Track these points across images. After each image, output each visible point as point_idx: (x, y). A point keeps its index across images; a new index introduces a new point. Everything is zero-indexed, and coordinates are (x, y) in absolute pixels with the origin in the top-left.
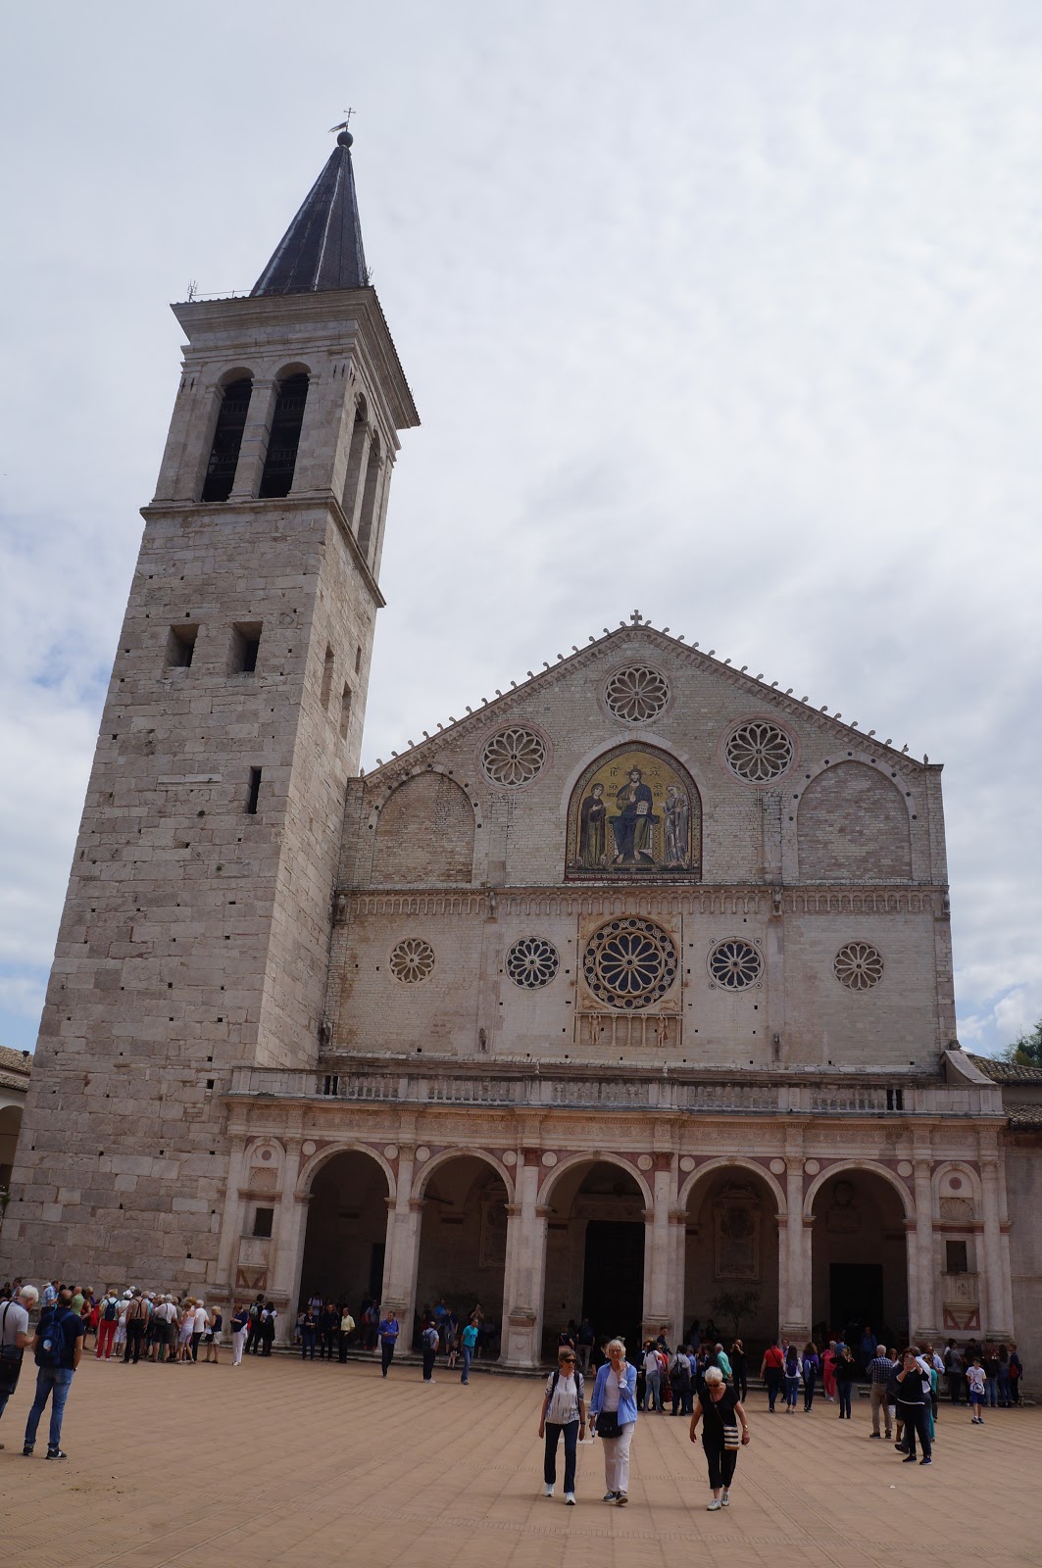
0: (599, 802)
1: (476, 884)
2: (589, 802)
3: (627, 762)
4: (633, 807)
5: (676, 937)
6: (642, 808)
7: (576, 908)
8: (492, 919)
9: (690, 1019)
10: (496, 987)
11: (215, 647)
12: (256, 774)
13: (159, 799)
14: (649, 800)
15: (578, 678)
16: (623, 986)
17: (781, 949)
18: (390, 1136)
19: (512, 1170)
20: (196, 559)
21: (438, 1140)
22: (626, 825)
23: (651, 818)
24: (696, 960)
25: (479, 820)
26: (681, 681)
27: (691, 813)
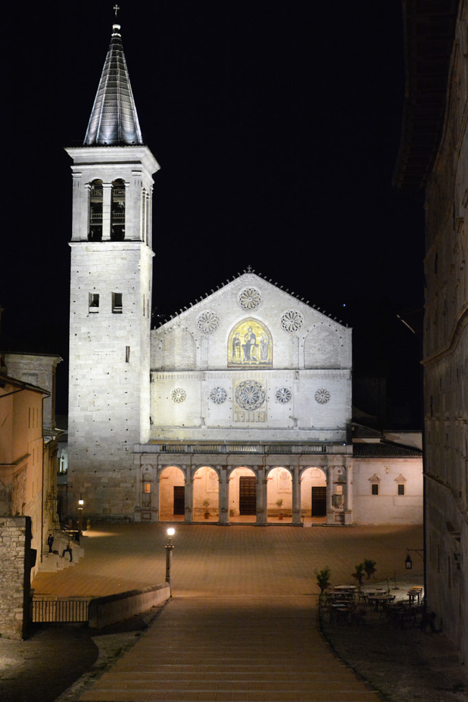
0: (238, 339)
1: (198, 368)
2: (235, 339)
4: (249, 341)
5: (265, 386)
6: (253, 342)
7: (232, 377)
8: (205, 379)
9: (270, 413)
10: (207, 404)
11: (106, 302)
12: (128, 348)
13: (96, 357)
14: (255, 339)
15: (229, 293)
16: (248, 403)
17: (298, 390)
18: (183, 462)
20: (94, 265)
22: (247, 347)
23: (256, 345)
25: (198, 346)
26: (265, 293)
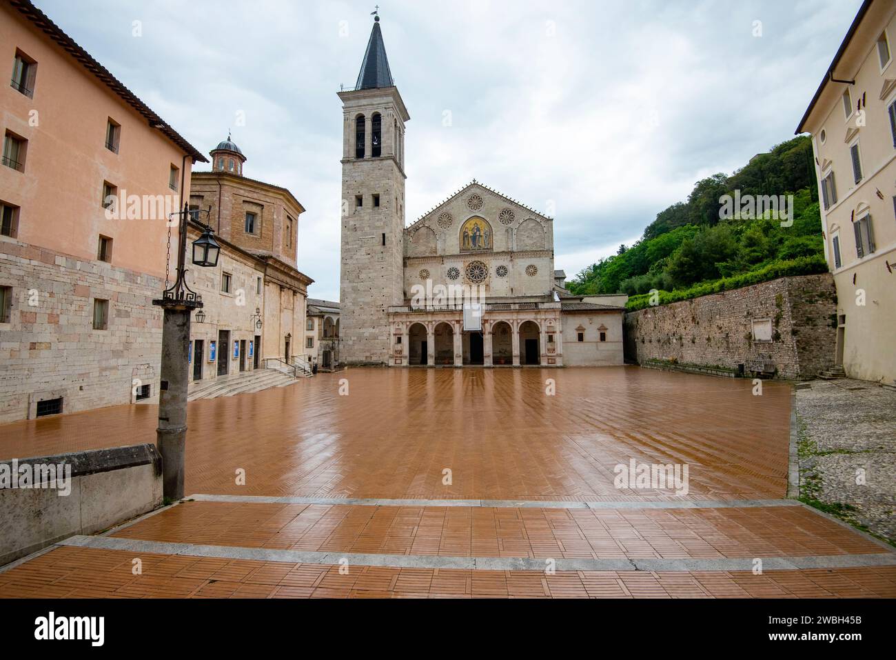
0: (467, 232)
1: (438, 255)
2: (465, 232)
3: (473, 222)
4: (476, 233)
5: (488, 266)
6: (478, 234)
7: (463, 260)
8: (443, 264)
9: (492, 285)
10: (445, 280)
11: (367, 201)
12: (384, 235)
13: (360, 243)
14: (480, 231)
15: (460, 199)
16: (475, 278)
17: (513, 268)
18: (426, 319)
19: (454, 324)
20: (358, 176)
21: (437, 319)
22: (474, 238)
23: (480, 236)
24: (492, 271)
26: (486, 198)
27: (490, 235)
